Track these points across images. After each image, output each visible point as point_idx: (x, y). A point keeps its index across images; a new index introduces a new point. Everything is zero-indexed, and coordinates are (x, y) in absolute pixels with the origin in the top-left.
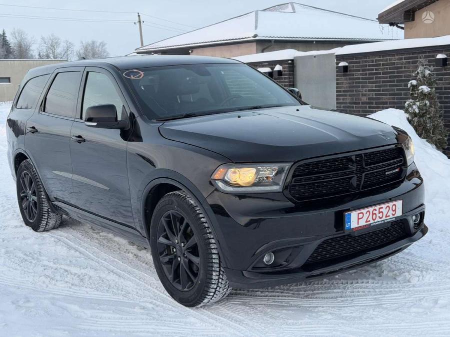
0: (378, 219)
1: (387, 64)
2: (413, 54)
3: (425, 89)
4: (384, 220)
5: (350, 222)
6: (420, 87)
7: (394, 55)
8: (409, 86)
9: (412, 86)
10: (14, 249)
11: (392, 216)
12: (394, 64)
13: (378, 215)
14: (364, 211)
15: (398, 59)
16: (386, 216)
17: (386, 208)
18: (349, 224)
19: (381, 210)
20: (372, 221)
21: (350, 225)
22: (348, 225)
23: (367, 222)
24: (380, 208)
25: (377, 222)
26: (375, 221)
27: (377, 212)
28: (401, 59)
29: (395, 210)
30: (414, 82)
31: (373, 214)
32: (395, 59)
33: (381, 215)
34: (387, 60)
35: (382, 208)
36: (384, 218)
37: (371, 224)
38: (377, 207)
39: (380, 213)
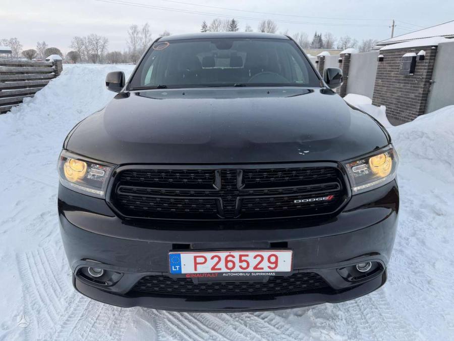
0: (237, 269)
4: (251, 273)
5: (180, 264)
11: (266, 269)
13: (238, 264)
14: (208, 255)
16: (255, 268)
17: (255, 257)
18: (178, 267)
19: (243, 258)
20: (224, 270)
21: (180, 268)
22: (175, 268)
23: (213, 268)
24: (241, 256)
25: (235, 273)
26: (232, 271)
27: (236, 260)
29: (276, 263)
31: (227, 262)
33: (244, 265)
35: (247, 256)
36: (251, 269)
37: (223, 273)
38: (237, 254)
39: (241, 261)
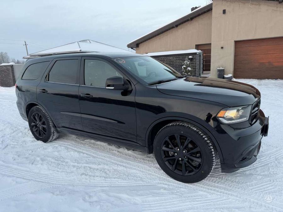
1: (168, 60)
2: (179, 56)
3: (189, 69)
6: (188, 68)
7: (171, 57)
8: (183, 68)
9: (184, 68)
10: (44, 157)
12: (171, 60)
15: (172, 58)
28: (174, 58)
30: (185, 66)
32: (171, 58)
34: (168, 58)
